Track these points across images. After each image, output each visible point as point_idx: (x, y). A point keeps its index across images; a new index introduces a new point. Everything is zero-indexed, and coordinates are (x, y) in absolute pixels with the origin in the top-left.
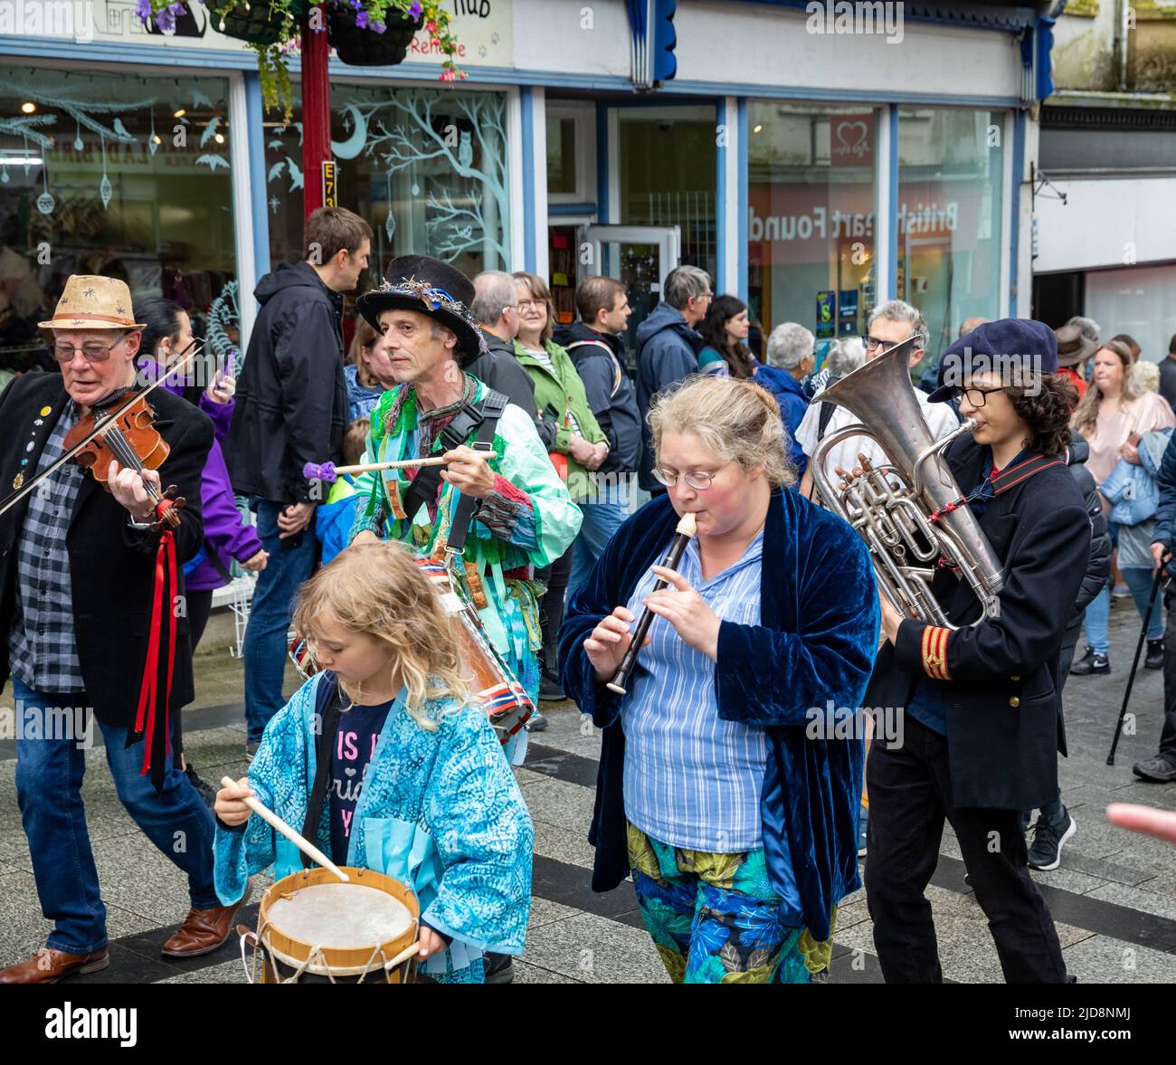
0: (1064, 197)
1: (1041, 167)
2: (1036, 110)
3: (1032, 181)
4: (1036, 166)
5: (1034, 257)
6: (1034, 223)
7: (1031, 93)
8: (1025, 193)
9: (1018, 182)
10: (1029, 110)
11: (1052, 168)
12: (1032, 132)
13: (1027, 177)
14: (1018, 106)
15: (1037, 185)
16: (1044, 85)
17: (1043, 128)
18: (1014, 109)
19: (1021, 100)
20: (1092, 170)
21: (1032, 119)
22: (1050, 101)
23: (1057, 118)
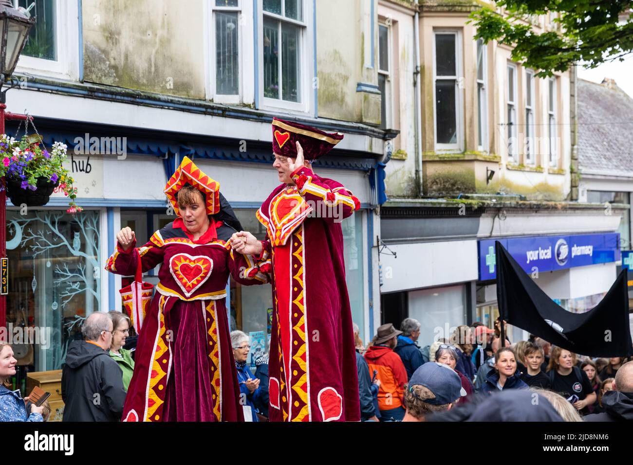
0: (395, 254)
1: (381, 238)
2: (378, 210)
3: (378, 246)
4: (379, 238)
5: (381, 285)
6: (380, 267)
7: (375, 201)
8: (375, 252)
9: (371, 247)
10: (375, 210)
11: (388, 238)
12: (377, 220)
13: (375, 244)
14: (369, 208)
15: (381, 247)
16: (382, 197)
17: (382, 218)
18: (367, 209)
19: (370, 205)
20: (409, 239)
21: (376, 214)
22: (385, 205)
23: (389, 213)
